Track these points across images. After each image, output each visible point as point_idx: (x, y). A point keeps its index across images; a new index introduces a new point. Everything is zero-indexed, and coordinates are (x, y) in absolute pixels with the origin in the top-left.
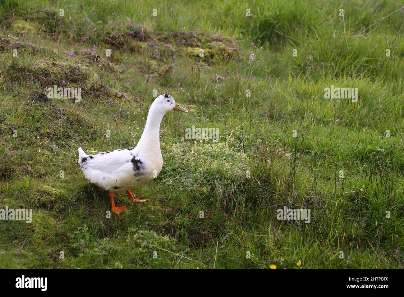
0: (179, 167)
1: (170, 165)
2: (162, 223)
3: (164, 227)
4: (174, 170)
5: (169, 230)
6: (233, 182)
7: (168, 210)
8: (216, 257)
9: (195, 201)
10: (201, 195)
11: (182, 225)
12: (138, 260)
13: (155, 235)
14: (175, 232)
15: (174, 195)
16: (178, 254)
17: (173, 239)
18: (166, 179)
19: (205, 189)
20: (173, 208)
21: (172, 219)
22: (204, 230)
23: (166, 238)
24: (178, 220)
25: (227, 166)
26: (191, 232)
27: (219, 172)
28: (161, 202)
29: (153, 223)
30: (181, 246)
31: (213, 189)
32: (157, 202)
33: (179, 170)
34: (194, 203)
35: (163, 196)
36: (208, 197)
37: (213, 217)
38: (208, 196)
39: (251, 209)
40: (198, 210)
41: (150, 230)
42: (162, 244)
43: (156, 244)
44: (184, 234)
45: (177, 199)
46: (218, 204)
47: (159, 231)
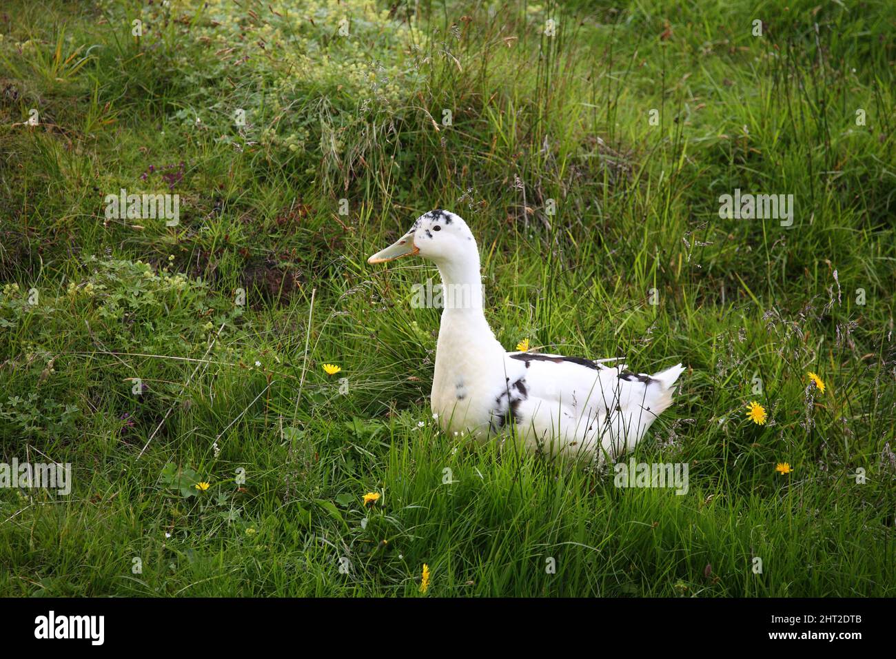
0: (224, 73)
1: (201, 67)
2: (171, 239)
3: (175, 249)
4: (211, 82)
5: (187, 259)
6: (370, 120)
7: (187, 201)
9: (263, 172)
10: (283, 156)
11: (225, 244)
13: (149, 273)
14: (204, 262)
15: (207, 157)
16: (209, 325)
17: (199, 283)
18: (187, 111)
19: (293, 142)
20: (202, 196)
21: (196, 228)
22: (285, 257)
23: (179, 281)
24: (213, 230)
25: (358, 73)
26: (249, 263)
27: (332, 91)
28: (170, 176)
29: (144, 240)
30: (219, 302)
31: (313, 143)
32: (157, 180)
33: (225, 83)
34: (262, 180)
35: (175, 161)
36: (300, 163)
37: (312, 221)
38: (300, 160)
39: (421, 194)
40: (270, 201)
41: (134, 260)
42: (168, 297)
43: (150, 298)
44: (229, 269)
45: (213, 171)
46: (327, 182)
47: (159, 263)
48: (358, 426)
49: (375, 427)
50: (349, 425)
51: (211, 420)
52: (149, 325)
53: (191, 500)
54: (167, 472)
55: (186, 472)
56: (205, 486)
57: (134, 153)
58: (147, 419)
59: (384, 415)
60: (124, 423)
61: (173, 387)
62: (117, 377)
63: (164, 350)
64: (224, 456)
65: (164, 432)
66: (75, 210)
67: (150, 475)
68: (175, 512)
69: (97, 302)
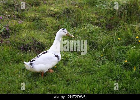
2: (96, 22)
3: (96, 23)
4: (100, 2)
5: (98, 24)
7: (98, 17)
8: (116, 34)
9: (108, 13)
10: (110, 11)
11: (103, 22)
12: (87, 35)
14: (100, 25)
15: (100, 11)
16: (101, 33)
17: (100, 27)
18: (97, 5)
19: (112, 9)
20: (100, 16)
21: (99, 20)
22: (111, 24)
23: (97, 27)
24: (102, 20)
26: (107, 25)
28: (95, 13)
29: (92, 22)
30: (103, 30)
32: (94, 14)
33: (102, 2)
35: (96, 12)
36: (113, 12)
37: (115, 19)
39: (129, 16)
40: (109, 17)
41: (91, 24)
42: (96, 29)
43: (93, 30)
44: (104, 26)
45: (101, 13)
46: (117, 14)
47: (94, 25)
48: (123, 47)
49: (125, 47)
50: (121, 47)
51: (103, 46)
52: (93, 33)
53: (100, 57)
54: (97, 53)
55: (99, 53)
56: (102, 55)
57: (90, 11)
58: (93, 46)
59: (126, 45)
60: (90, 46)
61: (97, 42)
62: (89, 40)
63: (95, 37)
64: (104, 51)
65: (96, 47)
66: (83, 18)
67: (94, 54)
68: (98, 59)
69: (86, 30)
